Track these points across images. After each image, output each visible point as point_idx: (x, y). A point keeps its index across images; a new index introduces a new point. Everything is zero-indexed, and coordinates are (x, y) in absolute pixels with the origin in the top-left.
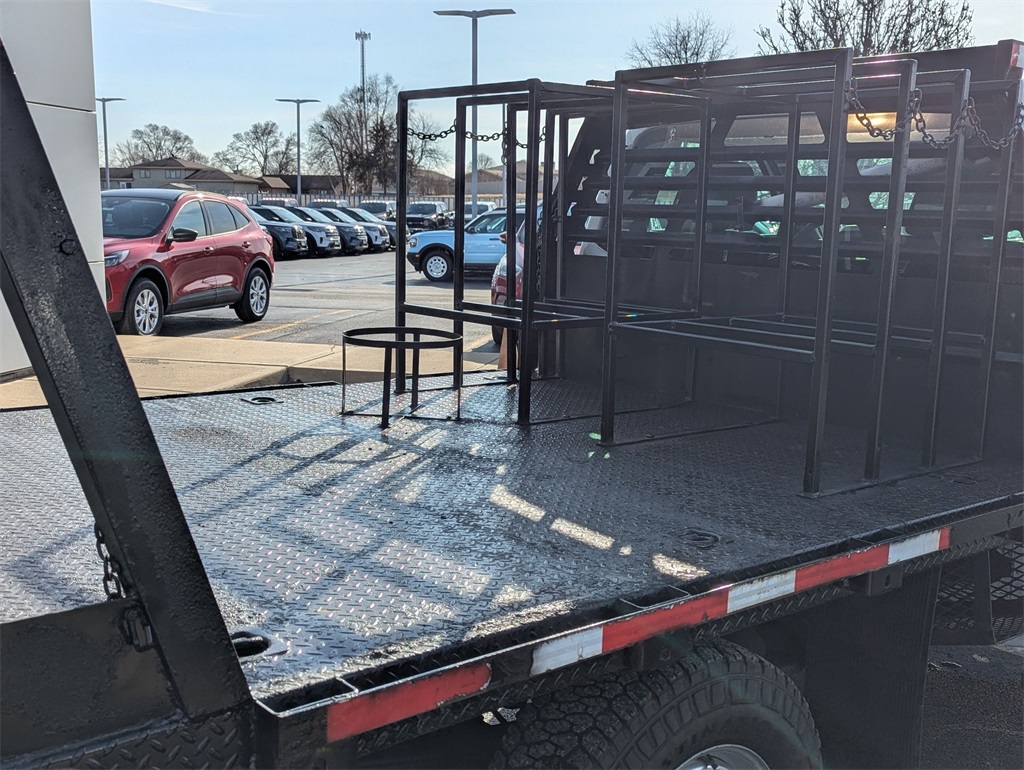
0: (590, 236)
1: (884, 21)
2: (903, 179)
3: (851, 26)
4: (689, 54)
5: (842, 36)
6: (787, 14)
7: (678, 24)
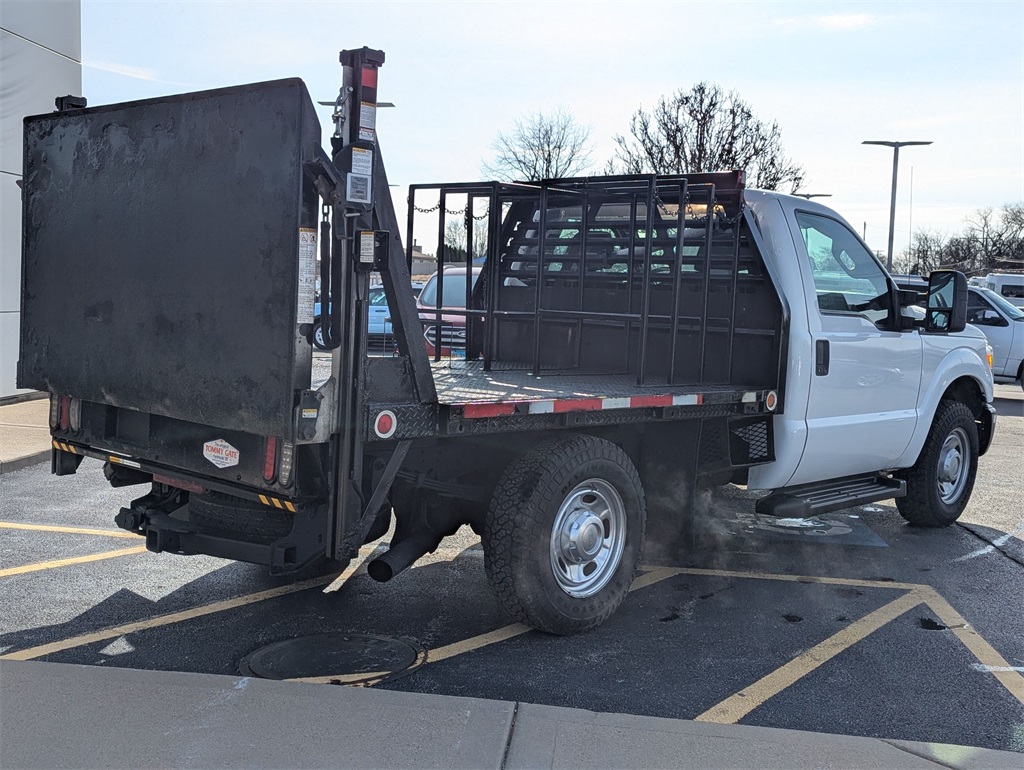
0: (513, 274)
1: (714, 134)
2: (682, 240)
3: (689, 136)
4: (552, 147)
5: (682, 143)
6: (638, 126)
7: (541, 119)
